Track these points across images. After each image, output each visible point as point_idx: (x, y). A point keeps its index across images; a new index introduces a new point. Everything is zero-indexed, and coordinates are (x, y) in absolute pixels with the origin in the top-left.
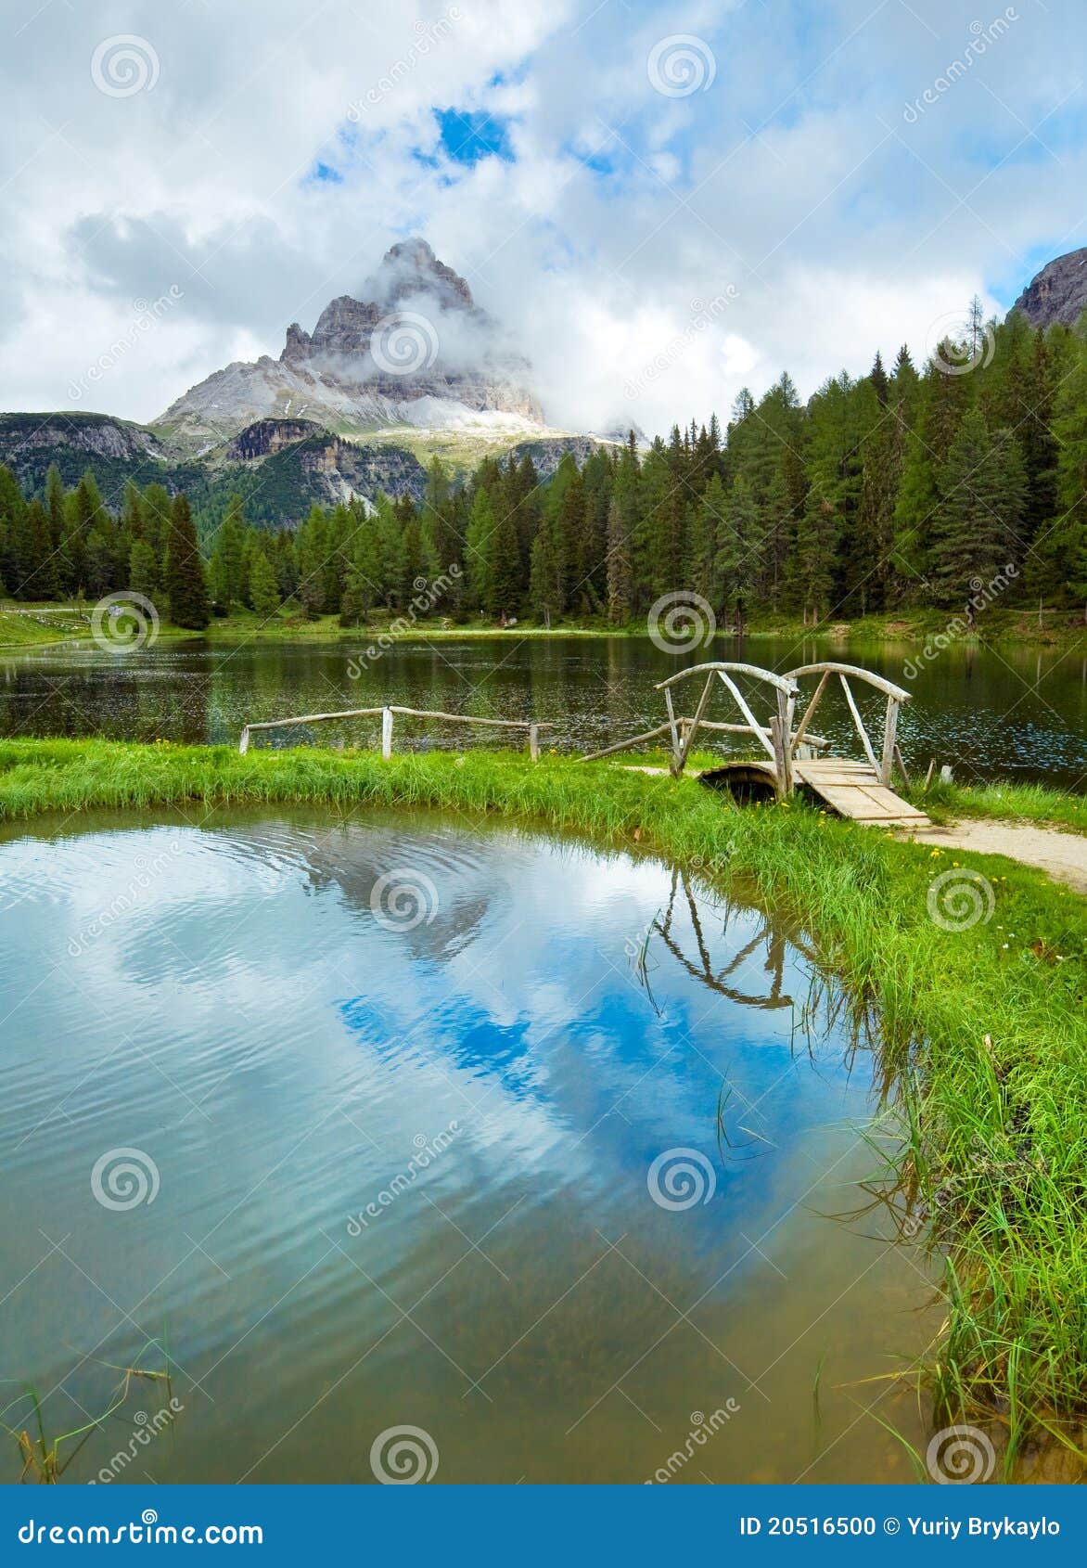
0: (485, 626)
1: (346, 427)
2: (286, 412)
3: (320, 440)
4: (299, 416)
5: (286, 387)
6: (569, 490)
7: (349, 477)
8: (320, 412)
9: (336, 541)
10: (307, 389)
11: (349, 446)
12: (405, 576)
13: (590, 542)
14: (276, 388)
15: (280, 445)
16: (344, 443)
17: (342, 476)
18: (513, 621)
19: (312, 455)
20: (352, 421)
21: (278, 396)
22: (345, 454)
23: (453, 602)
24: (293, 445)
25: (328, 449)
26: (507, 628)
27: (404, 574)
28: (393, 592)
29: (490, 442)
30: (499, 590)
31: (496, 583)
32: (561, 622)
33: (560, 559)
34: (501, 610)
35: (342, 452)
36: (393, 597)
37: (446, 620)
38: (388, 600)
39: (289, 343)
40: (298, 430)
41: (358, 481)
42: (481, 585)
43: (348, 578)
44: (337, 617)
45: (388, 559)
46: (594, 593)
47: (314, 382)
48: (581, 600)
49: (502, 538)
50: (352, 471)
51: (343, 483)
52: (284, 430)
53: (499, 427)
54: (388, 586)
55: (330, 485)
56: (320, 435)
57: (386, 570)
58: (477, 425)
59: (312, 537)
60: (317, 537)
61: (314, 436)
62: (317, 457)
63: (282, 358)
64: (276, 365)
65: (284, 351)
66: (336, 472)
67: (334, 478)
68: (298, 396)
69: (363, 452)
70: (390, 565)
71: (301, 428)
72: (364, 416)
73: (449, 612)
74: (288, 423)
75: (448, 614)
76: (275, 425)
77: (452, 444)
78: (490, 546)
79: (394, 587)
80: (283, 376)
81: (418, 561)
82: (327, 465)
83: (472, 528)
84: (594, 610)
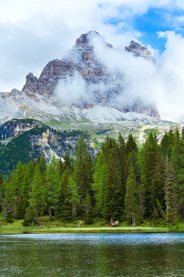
0: (102, 225)
1: (54, 122)
2: (24, 116)
3: (40, 129)
4: (30, 118)
5: (24, 103)
6: (148, 152)
7: (54, 148)
8: (41, 115)
9: (28, 181)
10: (35, 104)
11: (55, 132)
12: (59, 199)
13: (158, 179)
14: (20, 105)
15: (20, 132)
16: (53, 130)
17: (51, 147)
18: (117, 222)
19: (36, 136)
20: (58, 119)
21: (20, 108)
22: (53, 136)
23: (85, 212)
24: (26, 132)
25: (44, 134)
26: (113, 226)
27: (59, 198)
28: (52, 207)
29: (130, 128)
30: (108, 206)
31: (107, 202)
32: (142, 222)
33: (142, 189)
34: (110, 216)
35: (51, 135)
36: (52, 210)
37: (81, 222)
38: (50, 211)
39: (27, 82)
40: (29, 124)
41: (59, 149)
42: (101, 203)
43: (30, 200)
44: (22, 221)
45: (50, 190)
46: (160, 207)
47: (39, 101)
48: (153, 209)
49: (110, 178)
50: (56, 144)
51: (51, 151)
52: (21, 125)
53: (135, 120)
54: (50, 204)
55: (44, 151)
56: (40, 126)
57: (49, 196)
58: (123, 119)
59: (17, 179)
60: (20, 179)
61: (37, 127)
62: (38, 138)
63: (23, 89)
64: (20, 93)
65: (25, 86)
66: (47, 145)
67: (46, 148)
68: (30, 108)
69: (62, 135)
70: (50, 193)
71: (31, 123)
72: (64, 117)
73: (83, 218)
74: (24, 121)
75: (82, 219)
76: (17, 122)
77: (109, 130)
78: (105, 182)
79: (53, 205)
80: (23, 98)
81: (66, 191)
82: (43, 141)
83: (96, 173)
84: (161, 216)
